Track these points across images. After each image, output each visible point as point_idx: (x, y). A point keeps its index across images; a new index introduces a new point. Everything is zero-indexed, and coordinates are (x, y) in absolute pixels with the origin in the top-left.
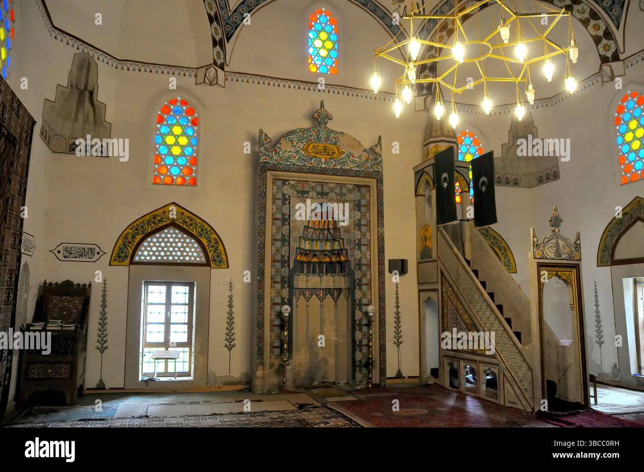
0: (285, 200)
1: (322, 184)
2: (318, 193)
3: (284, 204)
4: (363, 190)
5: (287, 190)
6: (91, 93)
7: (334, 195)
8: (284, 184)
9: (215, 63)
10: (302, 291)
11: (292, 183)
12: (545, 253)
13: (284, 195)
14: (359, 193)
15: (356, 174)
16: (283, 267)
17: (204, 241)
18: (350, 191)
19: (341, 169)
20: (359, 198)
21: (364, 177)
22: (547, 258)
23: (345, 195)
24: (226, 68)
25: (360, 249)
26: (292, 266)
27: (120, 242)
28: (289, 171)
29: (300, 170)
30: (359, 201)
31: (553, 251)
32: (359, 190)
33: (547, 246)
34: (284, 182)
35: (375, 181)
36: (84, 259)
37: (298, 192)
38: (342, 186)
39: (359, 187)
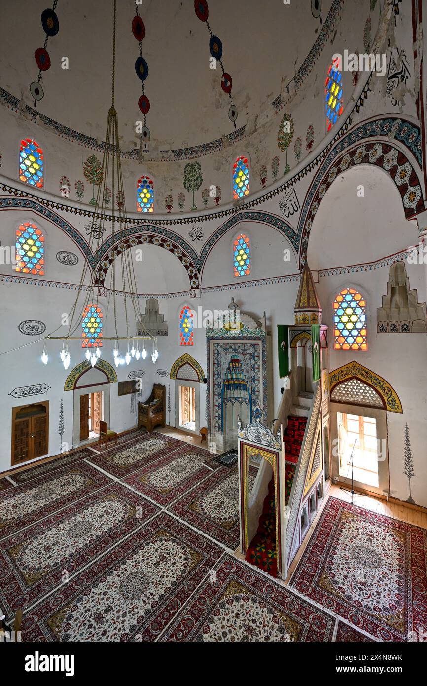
0: (219, 354)
1: (235, 345)
2: (233, 350)
3: (218, 356)
4: (256, 347)
5: (219, 349)
6: (156, 312)
7: (241, 350)
8: (218, 346)
9: (192, 288)
10: (230, 399)
11: (221, 345)
12: (247, 436)
13: (218, 351)
14: (253, 349)
15: (250, 338)
16: (219, 388)
17: (197, 370)
18: (249, 348)
19: (242, 335)
20: (253, 352)
21: (254, 340)
22: (248, 440)
23: (246, 350)
24: (200, 287)
25: (254, 382)
26: (222, 388)
27: (173, 369)
28: (218, 339)
29: (223, 338)
30: (254, 354)
31: (255, 436)
32: (254, 347)
33: (248, 431)
34: (218, 344)
35: (261, 341)
36: (163, 375)
37: (224, 349)
38: (244, 345)
39: (254, 345)
